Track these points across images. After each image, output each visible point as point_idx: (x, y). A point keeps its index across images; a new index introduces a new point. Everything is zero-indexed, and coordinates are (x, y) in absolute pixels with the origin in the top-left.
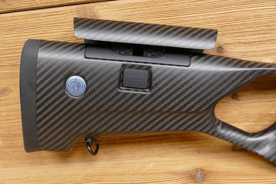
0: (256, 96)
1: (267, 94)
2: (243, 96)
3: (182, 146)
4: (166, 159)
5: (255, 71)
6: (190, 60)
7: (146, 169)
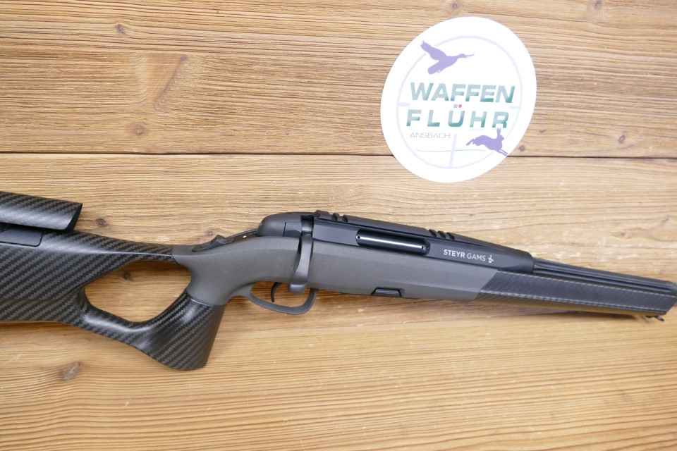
0: (155, 277)
1: (167, 275)
2: (137, 276)
3: (66, 332)
4: (43, 348)
5: (125, 255)
6: (42, 238)
7: (8, 362)
